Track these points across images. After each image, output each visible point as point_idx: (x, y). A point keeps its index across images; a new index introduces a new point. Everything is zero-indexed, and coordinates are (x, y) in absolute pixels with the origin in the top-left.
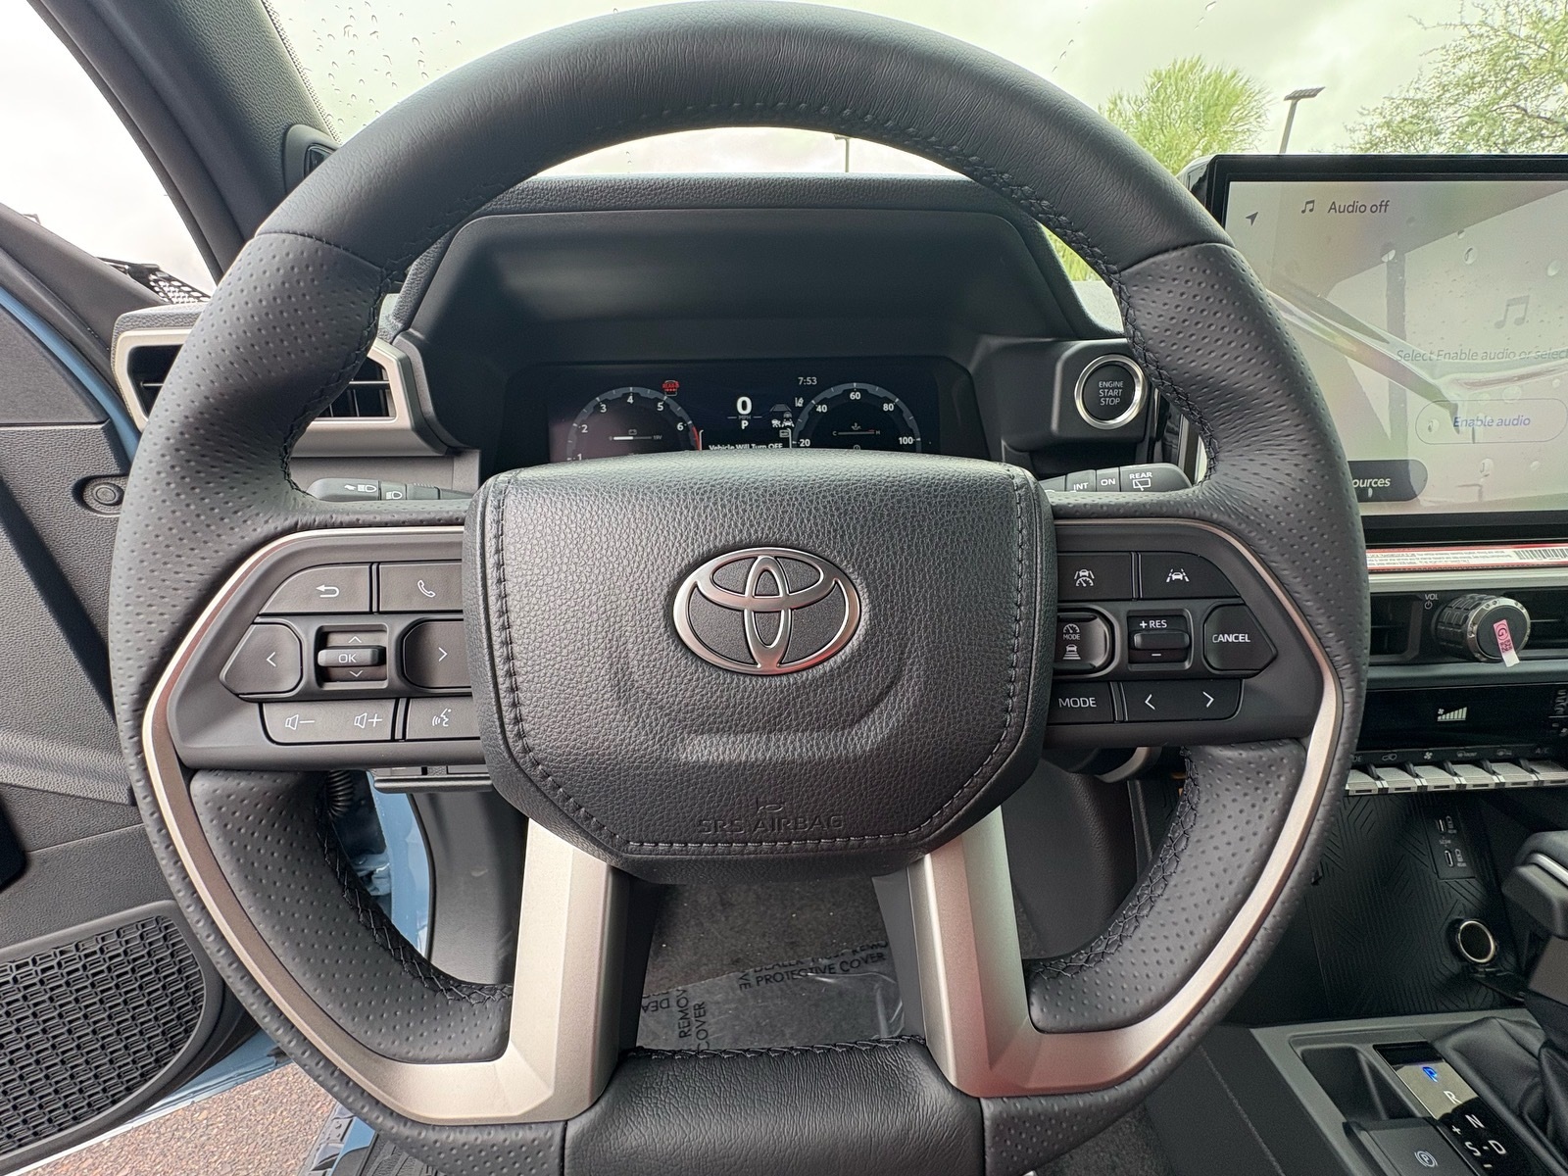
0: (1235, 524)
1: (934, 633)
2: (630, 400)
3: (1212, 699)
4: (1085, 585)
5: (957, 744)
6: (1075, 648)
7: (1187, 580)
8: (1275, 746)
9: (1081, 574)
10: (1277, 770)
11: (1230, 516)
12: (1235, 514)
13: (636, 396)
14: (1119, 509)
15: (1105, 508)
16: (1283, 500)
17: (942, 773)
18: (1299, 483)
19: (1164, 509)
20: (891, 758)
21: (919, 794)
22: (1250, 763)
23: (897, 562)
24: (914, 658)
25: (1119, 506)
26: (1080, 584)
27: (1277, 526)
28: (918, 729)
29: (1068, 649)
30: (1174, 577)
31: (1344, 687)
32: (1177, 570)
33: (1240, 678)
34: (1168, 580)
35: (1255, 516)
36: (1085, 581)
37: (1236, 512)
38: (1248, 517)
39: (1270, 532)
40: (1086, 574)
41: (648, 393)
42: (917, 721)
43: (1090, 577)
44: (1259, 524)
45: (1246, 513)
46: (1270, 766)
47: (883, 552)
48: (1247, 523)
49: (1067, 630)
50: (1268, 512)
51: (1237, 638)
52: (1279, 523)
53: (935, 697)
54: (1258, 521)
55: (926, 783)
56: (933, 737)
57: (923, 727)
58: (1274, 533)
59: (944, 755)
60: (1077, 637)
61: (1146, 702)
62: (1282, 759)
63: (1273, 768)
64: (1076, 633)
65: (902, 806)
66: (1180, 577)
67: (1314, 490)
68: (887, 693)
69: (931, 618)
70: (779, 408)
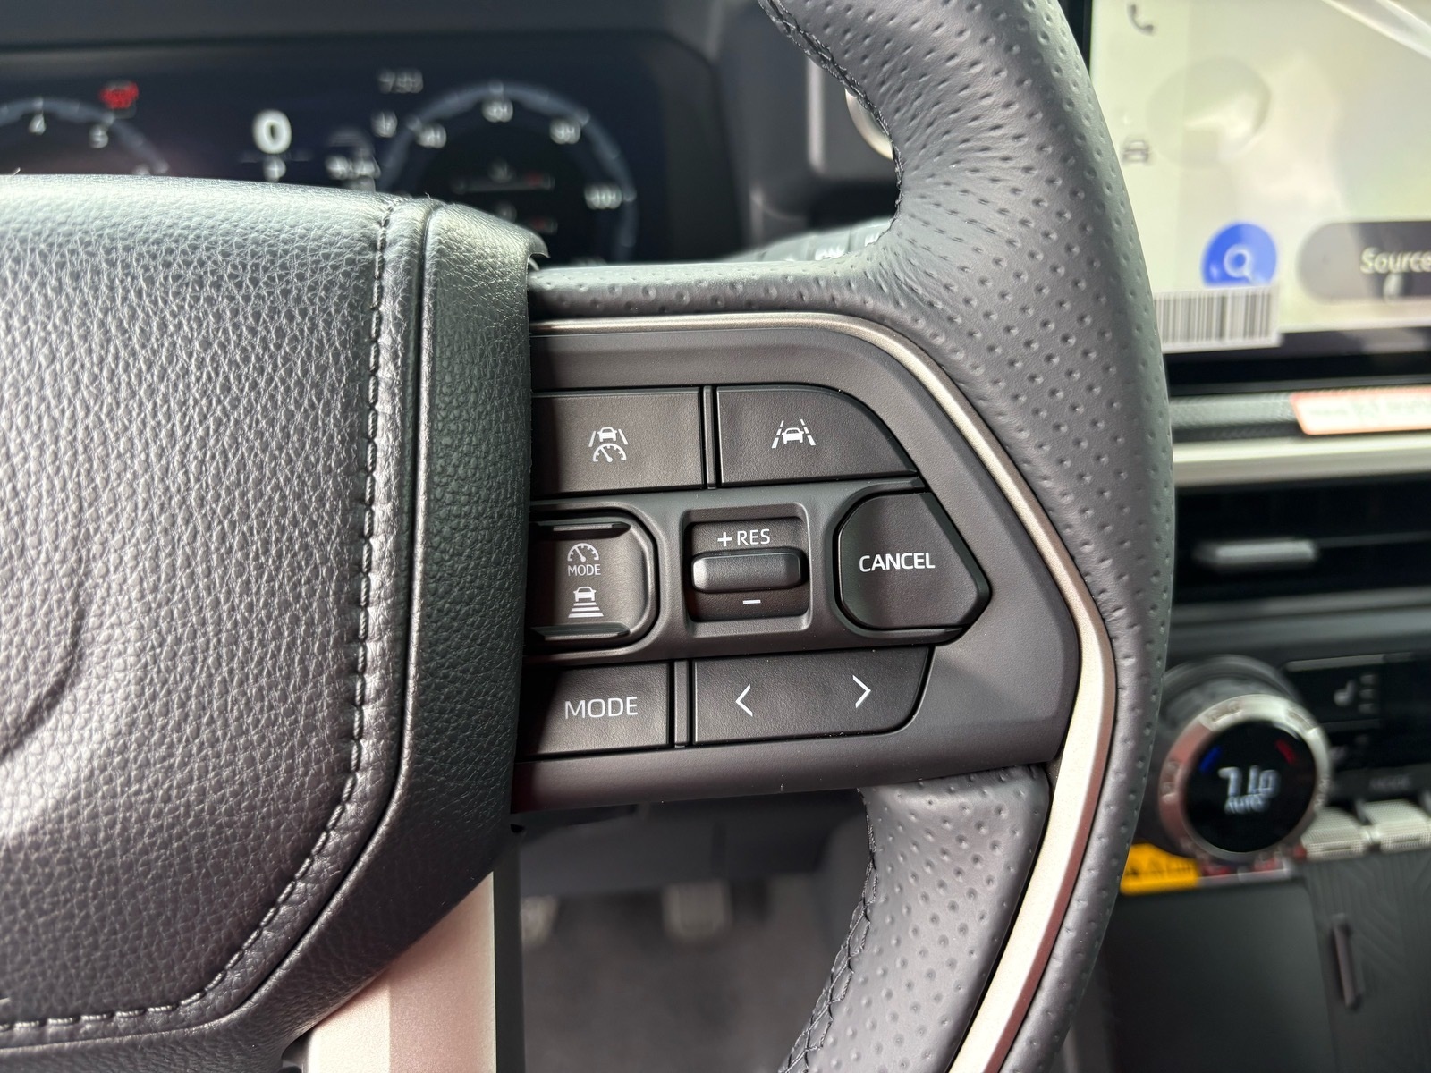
0: (907, 318)
1: (156, 568)
2: (38, 125)
3: (868, 691)
4: (610, 459)
5: (230, 813)
6: (591, 595)
7: (812, 443)
8: (991, 784)
9: (603, 436)
10: (992, 832)
11: (897, 303)
12: (908, 298)
13: (49, 118)
14: (680, 296)
15: (652, 294)
16: (993, 267)
17: (208, 875)
18: (1019, 228)
19: (774, 292)
20: (70, 850)
21: (167, 924)
22: (945, 821)
23: (63, 412)
24: (112, 626)
25: (680, 289)
26: (601, 457)
27: (983, 321)
28: (128, 783)
29: (578, 595)
30: (787, 437)
31: (1119, 654)
32: (792, 423)
33: (929, 645)
34: (775, 445)
35: (945, 302)
36: (610, 451)
37: (910, 295)
38: (931, 305)
39: (971, 334)
40: (612, 435)
41: (73, 110)
42: (124, 765)
43: (619, 441)
44: (951, 319)
45: (928, 297)
46: (979, 826)
47: (29, 392)
48: (928, 317)
49: (575, 556)
50: (969, 294)
51: (909, 561)
52: (987, 315)
53: (166, 711)
54: (950, 312)
55: (175, 900)
56: (167, 799)
57: (140, 779)
58: (978, 336)
59: (200, 838)
60: (595, 569)
61: (738, 701)
62: (999, 811)
63: (984, 831)
64: (593, 563)
65: (134, 951)
66: (799, 437)
67: (1045, 242)
68: (51, 707)
69: (149, 537)
70: (345, 136)
